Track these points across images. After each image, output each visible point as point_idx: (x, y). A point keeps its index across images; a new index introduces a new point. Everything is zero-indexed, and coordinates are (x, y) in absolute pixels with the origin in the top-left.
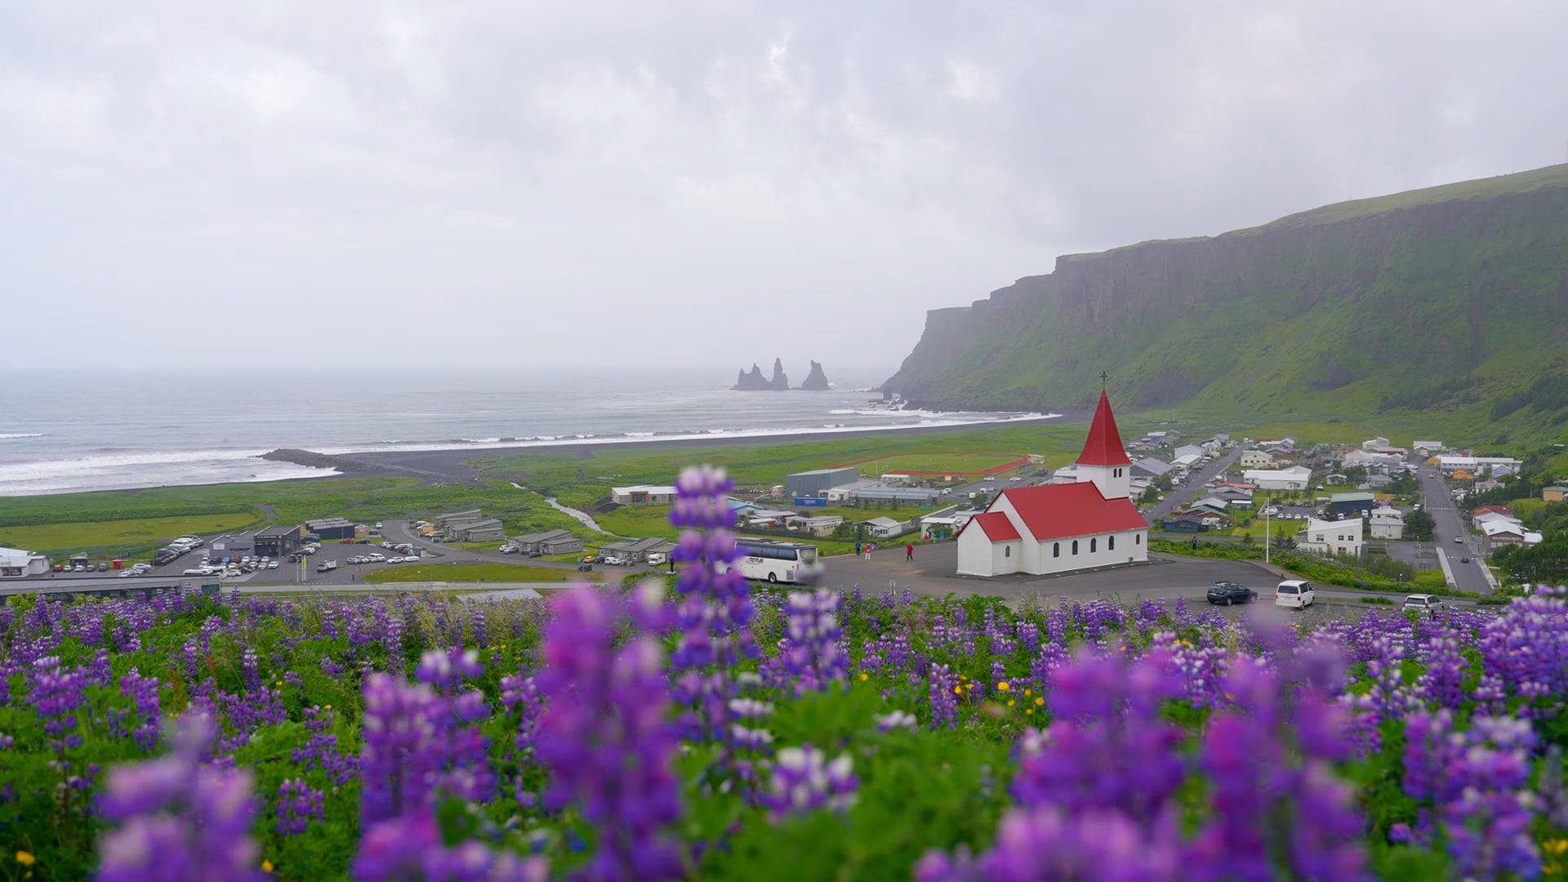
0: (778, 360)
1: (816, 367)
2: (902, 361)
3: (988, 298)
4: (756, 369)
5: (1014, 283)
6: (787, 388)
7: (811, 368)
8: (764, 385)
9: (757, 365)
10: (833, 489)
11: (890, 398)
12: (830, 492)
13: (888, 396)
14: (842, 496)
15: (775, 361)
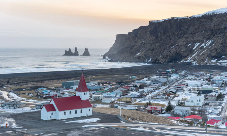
0: (76, 47)
1: (86, 50)
2: (110, 48)
3: (132, 32)
4: (70, 50)
5: (138, 28)
6: (78, 55)
7: (85, 50)
8: (72, 54)
9: (70, 49)
10: (75, 86)
11: (105, 58)
12: (73, 87)
13: (104, 58)
14: (76, 88)
15: (75, 48)
